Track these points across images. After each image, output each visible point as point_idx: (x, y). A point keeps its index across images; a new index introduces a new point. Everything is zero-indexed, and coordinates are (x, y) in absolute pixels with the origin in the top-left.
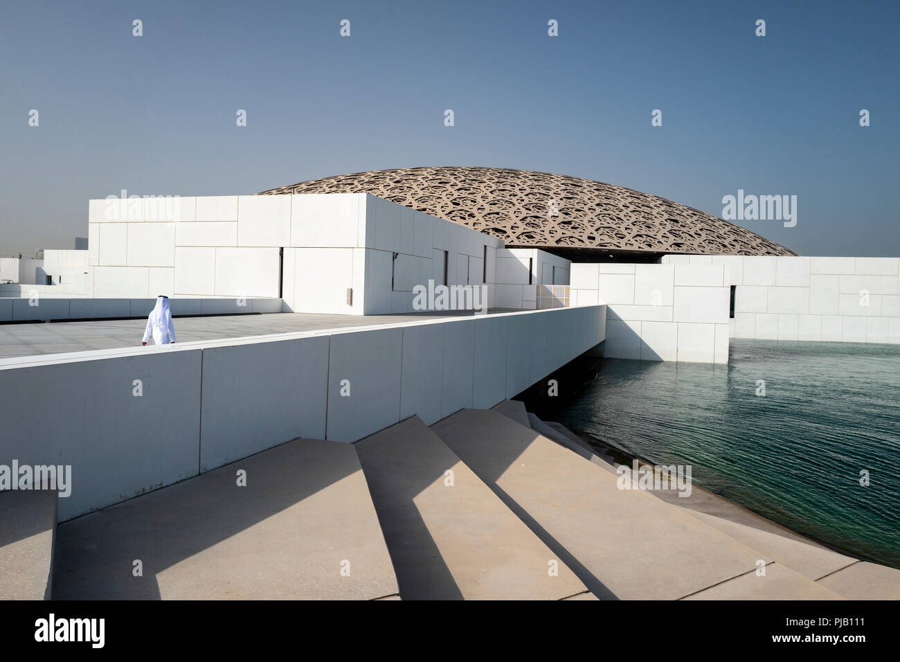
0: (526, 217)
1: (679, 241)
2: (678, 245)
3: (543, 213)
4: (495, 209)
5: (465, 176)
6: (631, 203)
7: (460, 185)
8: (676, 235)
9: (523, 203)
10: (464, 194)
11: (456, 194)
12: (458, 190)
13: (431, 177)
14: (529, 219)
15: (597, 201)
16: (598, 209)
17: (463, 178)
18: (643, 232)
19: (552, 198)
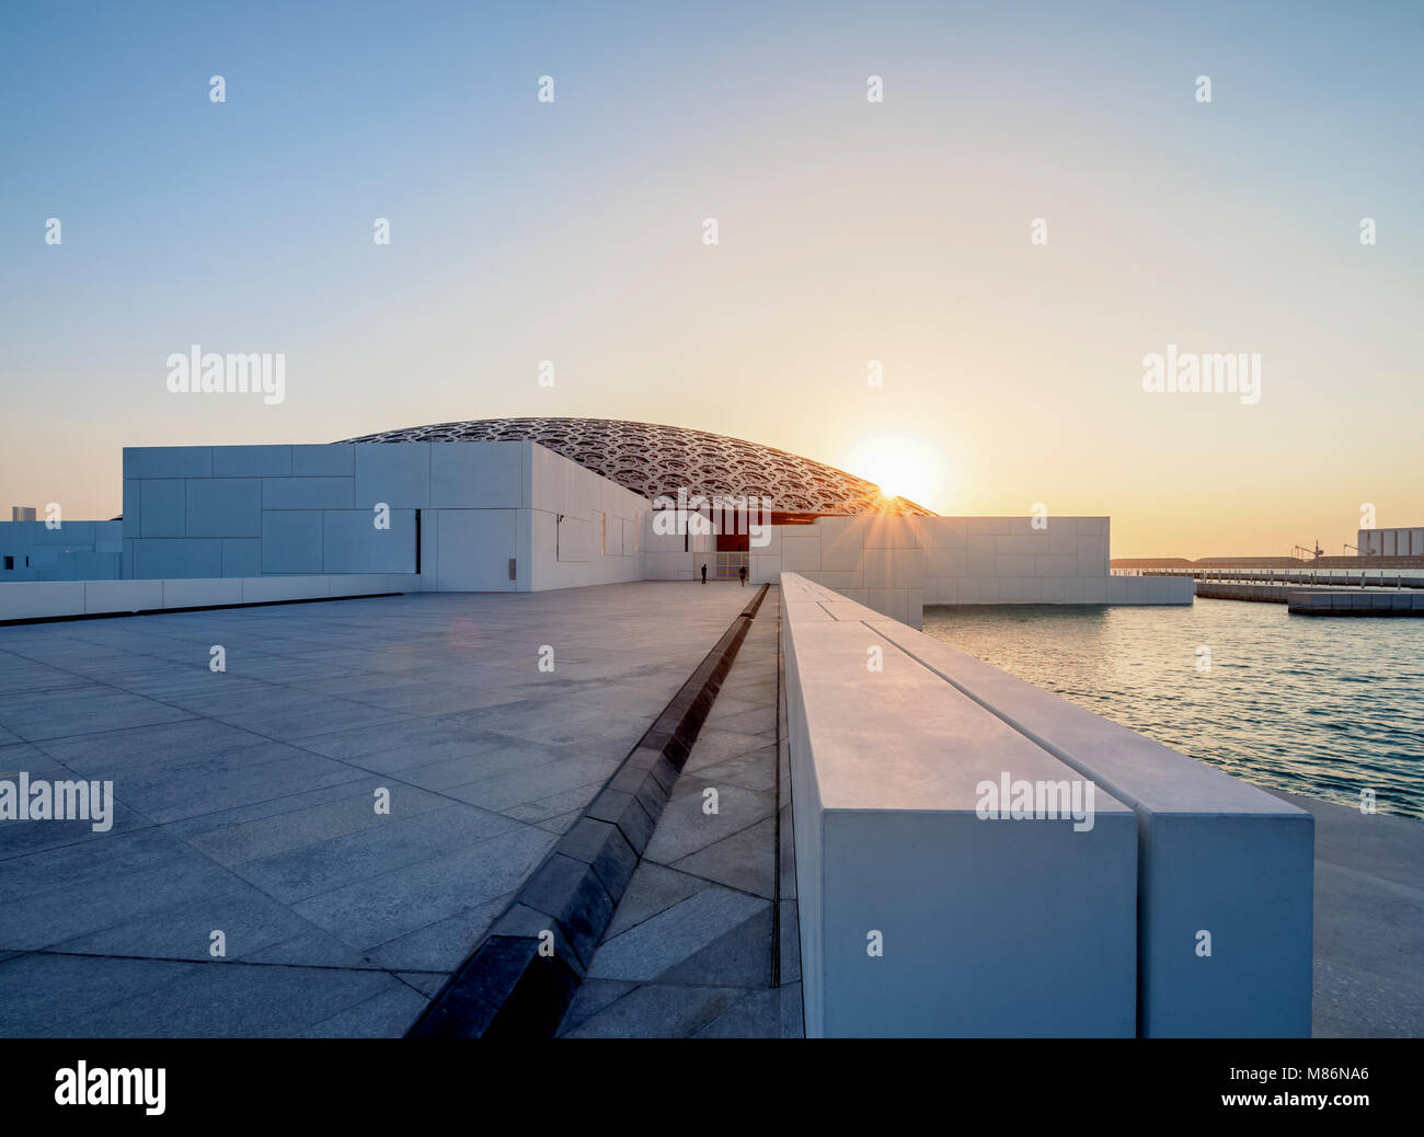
0: (663, 476)
1: (829, 502)
2: (827, 506)
3: (682, 471)
4: (627, 466)
5: (584, 428)
6: (772, 460)
7: (580, 439)
8: (824, 495)
9: (657, 460)
10: (588, 449)
11: (578, 449)
12: (580, 444)
13: (543, 429)
14: (667, 478)
15: (737, 458)
16: (740, 467)
17: (583, 431)
18: (790, 493)
19: (688, 454)
